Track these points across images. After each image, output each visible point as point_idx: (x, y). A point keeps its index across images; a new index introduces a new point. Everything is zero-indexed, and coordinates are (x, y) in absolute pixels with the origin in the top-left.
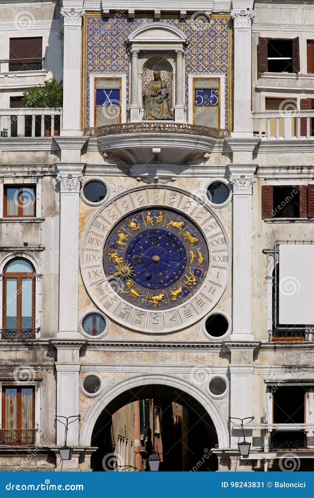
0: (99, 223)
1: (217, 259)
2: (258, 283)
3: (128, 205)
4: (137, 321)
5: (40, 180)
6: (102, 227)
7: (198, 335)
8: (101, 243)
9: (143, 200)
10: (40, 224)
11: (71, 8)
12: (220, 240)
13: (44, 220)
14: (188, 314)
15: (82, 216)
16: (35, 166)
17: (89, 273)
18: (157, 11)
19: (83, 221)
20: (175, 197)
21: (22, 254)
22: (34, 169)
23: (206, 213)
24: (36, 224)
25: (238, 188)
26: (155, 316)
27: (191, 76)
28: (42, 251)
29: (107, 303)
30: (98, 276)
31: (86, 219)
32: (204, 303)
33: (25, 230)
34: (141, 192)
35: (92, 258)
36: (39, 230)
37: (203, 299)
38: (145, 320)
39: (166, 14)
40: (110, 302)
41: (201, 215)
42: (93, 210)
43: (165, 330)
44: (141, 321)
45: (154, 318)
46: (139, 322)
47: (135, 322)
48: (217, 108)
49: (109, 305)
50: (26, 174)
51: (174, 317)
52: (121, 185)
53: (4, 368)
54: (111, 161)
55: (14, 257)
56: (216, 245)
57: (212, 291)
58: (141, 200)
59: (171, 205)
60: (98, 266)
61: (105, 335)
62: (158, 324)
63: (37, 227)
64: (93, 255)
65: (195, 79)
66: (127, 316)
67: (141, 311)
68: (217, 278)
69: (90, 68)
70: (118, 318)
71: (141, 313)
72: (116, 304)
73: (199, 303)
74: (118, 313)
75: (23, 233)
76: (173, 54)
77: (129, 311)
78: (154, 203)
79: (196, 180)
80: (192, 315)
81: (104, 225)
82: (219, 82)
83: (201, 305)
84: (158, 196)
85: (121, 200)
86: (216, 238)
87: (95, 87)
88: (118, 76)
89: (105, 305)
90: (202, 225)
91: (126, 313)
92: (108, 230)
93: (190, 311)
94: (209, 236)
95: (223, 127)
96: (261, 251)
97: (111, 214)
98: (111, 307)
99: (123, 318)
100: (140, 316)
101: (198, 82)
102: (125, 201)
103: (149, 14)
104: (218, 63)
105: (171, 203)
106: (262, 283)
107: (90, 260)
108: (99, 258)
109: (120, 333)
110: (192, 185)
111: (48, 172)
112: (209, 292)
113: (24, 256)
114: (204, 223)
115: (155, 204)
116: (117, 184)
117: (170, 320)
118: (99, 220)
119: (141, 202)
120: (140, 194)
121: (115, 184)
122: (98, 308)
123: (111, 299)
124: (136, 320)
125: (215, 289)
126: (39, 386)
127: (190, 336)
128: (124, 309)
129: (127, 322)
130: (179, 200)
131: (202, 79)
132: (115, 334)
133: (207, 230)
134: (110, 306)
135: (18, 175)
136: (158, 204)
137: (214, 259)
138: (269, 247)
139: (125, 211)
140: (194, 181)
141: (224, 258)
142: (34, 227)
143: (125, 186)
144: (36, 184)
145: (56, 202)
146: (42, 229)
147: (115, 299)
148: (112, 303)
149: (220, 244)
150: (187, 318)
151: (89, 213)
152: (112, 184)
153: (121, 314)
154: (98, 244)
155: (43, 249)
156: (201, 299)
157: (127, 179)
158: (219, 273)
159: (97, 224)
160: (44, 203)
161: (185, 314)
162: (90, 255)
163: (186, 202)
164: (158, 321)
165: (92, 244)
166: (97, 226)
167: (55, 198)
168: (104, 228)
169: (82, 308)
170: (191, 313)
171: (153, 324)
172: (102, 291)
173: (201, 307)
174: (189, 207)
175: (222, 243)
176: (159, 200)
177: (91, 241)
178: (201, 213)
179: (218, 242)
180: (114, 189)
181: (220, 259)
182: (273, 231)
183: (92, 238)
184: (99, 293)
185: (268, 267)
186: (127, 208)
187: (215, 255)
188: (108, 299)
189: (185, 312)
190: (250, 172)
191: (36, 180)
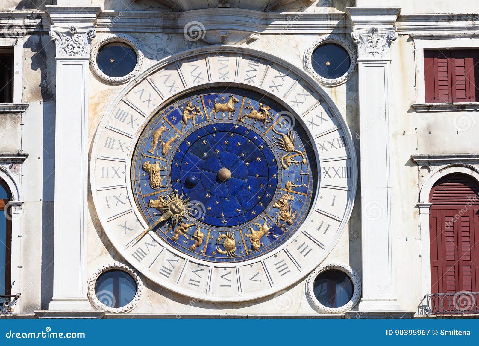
0: (123, 112)
1: (332, 172)
3: (175, 82)
4: (191, 282)
5: (20, 40)
6: (128, 119)
7: (300, 306)
8: (127, 148)
9: (201, 73)
10: (19, 115)
13: (26, 108)
14: (282, 270)
15: (96, 100)
17: (106, 198)
19: (95, 109)
20: (256, 67)
22: (10, 21)
23: (310, 95)
24: (13, 115)
26: (225, 272)
28: (23, 160)
29: (139, 250)
30: (123, 203)
31: (101, 106)
32: (311, 249)
34: (198, 60)
35: (112, 173)
36: (19, 125)
37: (310, 243)
38: (206, 279)
40: (144, 248)
41: (302, 99)
42: (112, 91)
43: (243, 298)
44: (199, 282)
45: (221, 277)
46: (193, 283)
47: (189, 283)
49: (143, 254)
51: (258, 273)
52: (162, 47)
54: (144, 7)
56: (329, 149)
57: (323, 229)
58: (196, 73)
59: (249, 82)
60: (123, 186)
61: (136, 305)
62: (230, 286)
63: (15, 121)
64: (113, 168)
66: (173, 272)
70: (160, 276)
71: (199, 269)
72: (153, 252)
73: (301, 249)
74: (159, 267)
77: (177, 264)
78: (219, 78)
79: (293, 39)
80: (289, 271)
81: (132, 116)
84: (227, 66)
85: (162, 74)
89: (135, 255)
90: (305, 114)
91: (171, 268)
92: (140, 125)
93: (285, 264)
94: (317, 133)
96: (407, 158)
97: (145, 97)
98: (146, 257)
99: (168, 277)
100: (198, 273)
102: (170, 76)
105: (250, 78)
106: (411, 215)
107: (107, 177)
108: (123, 172)
109: (162, 302)
110: (285, 46)
112: (318, 230)
114: (308, 111)
115: (221, 80)
116: (154, 47)
117: (251, 279)
118: (124, 107)
119: (197, 77)
120: (194, 63)
122: (122, 259)
123: (146, 243)
124: (190, 280)
125: (329, 226)
128: (168, 260)
129: (174, 283)
130: (263, 73)
132: (152, 304)
133: (313, 123)
134: (144, 257)
136: (226, 80)
137: (327, 173)
138: (422, 152)
139: (170, 92)
140: (289, 41)
141: (342, 171)
142: (9, 121)
143: (168, 50)
144: (12, 48)
145: (47, 78)
146: (23, 124)
147: (153, 243)
148: (147, 252)
149: (335, 147)
150: (282, 275)
151: (106, 96)
152: (146, 45)
153: (164, 269)
154: (122, 150)
155: (25, 158)
156: (304, 243)
157: (172, 37)
158: (335, 196)
159: (120, 115)
160: (27, 80)
161: (277, 268)
162: (108, 168)
163: (276, 77)
164: (230, 281)
165: (112, 148)
166: (119, 119)
167: (46, 71)
168: (132, 122)
169: (94, 259)
170: (287, 268)
171: (220, 286)
172: (129, 229)
173: (305, 256)
174: (281, 85)
175: (340, 146)
176: (228, 73)
177: (109, 144)
178: (302, 95)
179: (332, 144)
180: (150, 54)
181: (337, 173)
182: (427, 124)
183: (111, 138)
184: (125, 233)
185: (420, 186)
186: (172, 87)
187: (327, 165)
188: (140, 244)
189: (277, 266)
190: (387, 22)
191: (12, 40)
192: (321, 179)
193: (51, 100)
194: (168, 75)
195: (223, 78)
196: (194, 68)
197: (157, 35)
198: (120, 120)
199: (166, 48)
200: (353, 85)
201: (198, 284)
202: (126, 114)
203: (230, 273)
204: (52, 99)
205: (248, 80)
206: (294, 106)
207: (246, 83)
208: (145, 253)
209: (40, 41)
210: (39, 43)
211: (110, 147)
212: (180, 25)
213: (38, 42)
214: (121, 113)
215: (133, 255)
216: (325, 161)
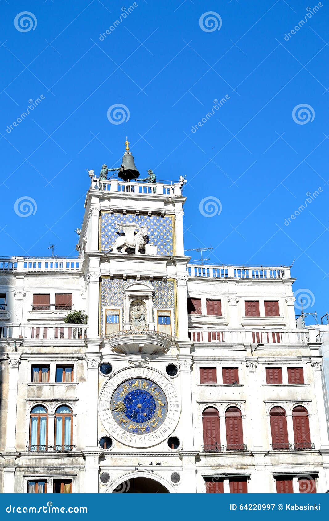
1: (173, 406)
2: (195, 419)
3: (124, 376)
5: (76, 362)
6: (110, 388)
7: (164, 449)
10: (76, 386)
11: (94, 272)
12: (174, 395)
13: (78, 384)
16: (73, 354)
17: (103, 413)
18: (138, 276)
20: (149, 372)
21: (66, 402)
22: (73, 356)
23: (166, 381)
24: (74, 386)
25: (182, 367)
26: (140, 438)
27: (156, 309)
28: (77, 401)
29: (113, 430)
30: (108, 415)
31: (101, 384)
32: (167, 430)
33: (67, 390)
34: (131, 369)
36: (76, 389)
37: (166, 428)
38: (134, 440)
39: (142, 278)
40: (115, 430)
42: (105, 379)
43: (147, 446)
46: (131, 441)
48: (170, 326)
50: (68, 359)
51: (150, 438)
52: (120, 365)
53: (55, 469)
55: (61, 404)
58: (131, 374)
59: (147, 377)
60: (108, 409)
61: (113, 448)
62: (142, 442)
63: (74, 388)
65: (158, 311)
66: (124, 438)
67: (133, 435)
68: (172, 416)
69: (103, 304)
70: (119, 439)
72: (118, 431)
73: (163, 430)
74: (119, 436)
75: (66, 391)
76: (147, 298)
77: (125, 435)
78: (138, 375)
79: (161, 363)
80: (160, 437)
82: (170, 313)
83: (165, 431)
84: (140, 371)
85: (120, 373)
86: (172, 395)
87: (106, 314)
88: (118, 308)
90: (164, 387)
92: (113, 390)
93: (159, 435)
94: (168, 393)
95: (173, 335)
96: (196, 401)
97: (115, 381)
99: (122, 439)
100: (132, 438)
101: (160, 312)
102: (123, 374)
103: (134, 277)
104: (169, 303)
105: (147, 375)
107: (103, 406)
108: (108, 405)
109: (120, 447)
111: (80, 358)
112: (169, 424)
113: (67, 404)
117: (148, 440)
118: (108, 384)
121: (117, 365)
122: (108, 433)
124: (129, 440)
125: (172, 423)
126: (74, 479)
128: (122, 434)
129: (124, 440)
130: (151, 374)
131: (162, 311)
132: (118, 448)
133: (167, 390)
134: (115, 432)
135: (64, 359)
136: (140, 376)
137: (171, 406)
138: (200, 399)
139: (123, 379)
140: (159, 364)
141: (176, 405)
142: (72, 388)
143: (122, 366)
144: (74, 364)
145: (84, 374)
147: (118, 428)
150: (158, 439)
152: (115, 364)
153: (121, 436)
154: (108, 397)
157: (123, 362)
158: (174, 413)
160: (78, 375)
162: (104, 403)
163: (155, 375)
164: (142, 440)
167: (84, 372)
169: (99, 433)
171: (139, 442)
172: (110, 423)
174: (157, 378)
175: (175, 397)
176: (141, 373)
177: (104, 396)
178: (163, 381)
179: (173, 397)
180: (117, 367)
182: (202, 391)
183: (104, 394)
184: (109, 425)
185: (200, 410)
187: (171, 403)
188: (114, 428)
189: (157, 436)
190: (189, 359)
191: (74, 362)
192: (169, 408)
193: (85, 382)
196: (130, 372)
197: (119, 361)
198: (107, 388)
200: (178, 378)
202: (109, 386)
206: (161, 384)
212: (126, 358)
213: (81, 363)
214: (107, 386)
215: (112, 432)
216: (170, 402)
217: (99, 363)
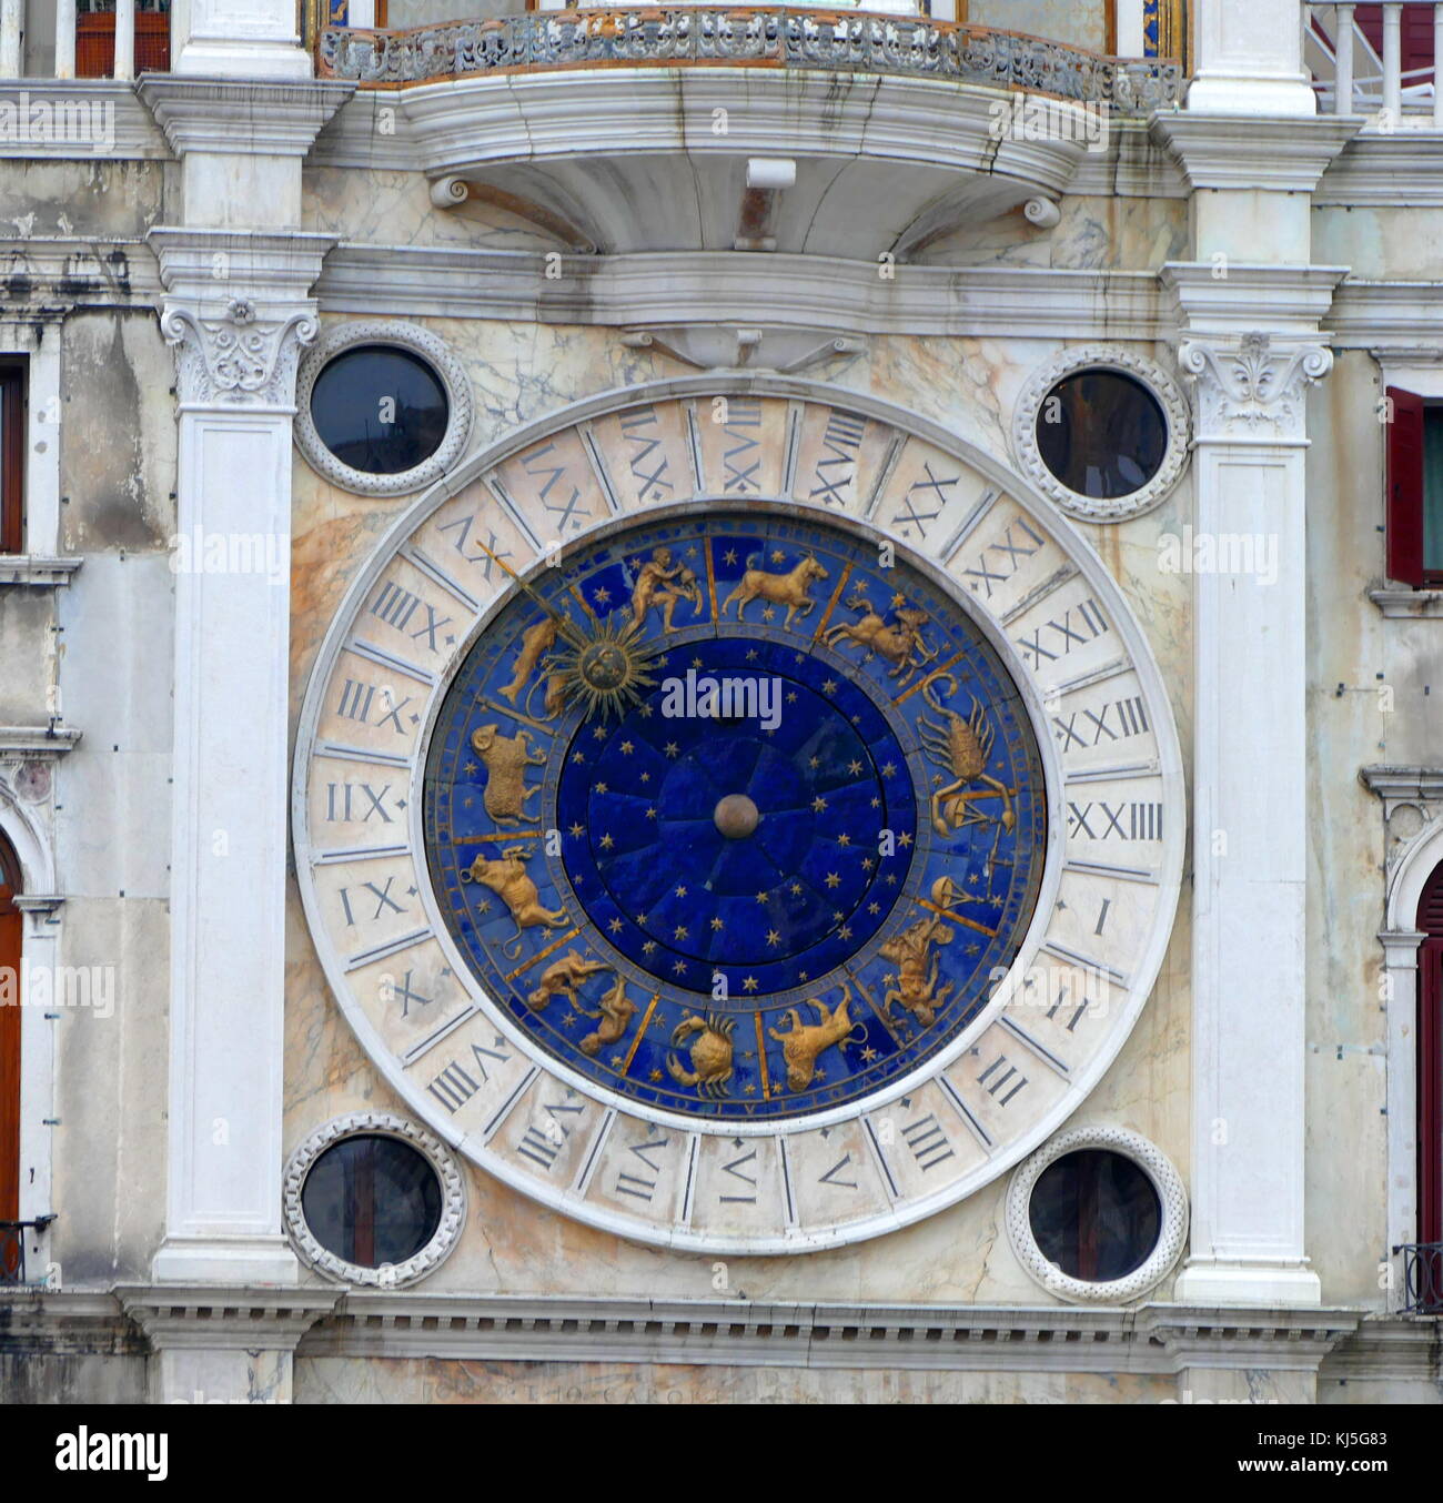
0: (403, 595)
1: (1098, 821)
2: (1332, 964)
4: (626, 1184)
5: (52, 334)
6: (418, 620)
7: (986, 1272)
8: (415, 719)
9: (664, 466)
10: (49, 597)
12: (1113, 712)
13: (75, 571)
14: (929, 1148)
15: (309, 548)
17: (343, 892)
19: (307, 581)
20: (850, 451)
22: (19, 268)
23: (1031, 553)
24: (28, 598)
25: (1224, 406)
26: (737, 1154)
28: (61, 754)
29: (452, 1071)
30: (398, 910)
31: (328, 573)
32: (1024, 1082)
34: (653, 420)
35: (361, 804)
36: (47, 631)
37: (1020, 1060)
38: (675, 1179)
40: (469, 1065)
41: (1003, 564)
42: (368, 521)
43: (797, 1242)
44: (652, 1185)
45: (725, 1169)
46: (633, 1187)
47: (619, 1189)
49: (464, 1084)
51: (847, 1159)
52: (535, 373)
54: (476, 228)
56: (1089, 740)
58: (650, 464)
59: (827, 500)
60: (398, 852)
61: (443, 1263)
62: (752, 1200)
63: (33, 618)
64: (366, 788)
66: (566, 1151)
67: (653, 1126)
68: (1099, 932)
70: (520, 1163)
71: (650, 1139)
72: (500, 1080)
73: (990, 1082)
74: (516, 1134)
77: (580, 1122)
78: (727, 486)
79: (977, 355)
80: (951, 1153)
81: (431, 610)
83: (1001, 1093)
84: (753, 444)
85: (532, 465)
86: (1093, 700)
89: (437, 1087)
90: (1011, 617)
91: (560, 1138)
92: (460, 641)
93: (937, 1129)
94: (1051, 684)
95: (1131, 41)
96: (1352, 777)
97: (476, 545)
98: (478, 1097)
99: (548, 1165)
100: (648, 1153)
102: (559, 471)
105: (830, 488)
106: (1357, 970)
107: (347, 818)
108: (402, 804)
109: (526, 1250)
110: (950, 380)
111: (97, 285)
114: (1024, 608)
115: (733, 493)
116: (508, 371)
117: (824, 1179)
118: (406, 579)
119: (652, 480)
120: (644, 430)
121: (498, 368)
122: (396, 1101)
123: (476, 1049)
124: (622, 1177)
127: (942, 1276)
128: (549, 1108)
129: (567, 1187)
130: (873, 472)
132: (496, 1259)
133: (1037, 650)
134: (468, 1095)
136: (752, 493)
137: (1082, 821)
138: (1398, 757)
139: (561, 527)
140: (962, 362)
141: (1134, 816)
142: (11, 616)
143: (557, 382)
144: (25, 358)
145: (144, 467)
146: (61, 630)
147: (497, 1050)
148: (477, 1077)
149: (1110, 734)
150: (925, 1167)
151: (343, 538)
152: (482, 365)
153: (532, 1137)
154: (397, 724)
155: (69, 747)
156: (1002, 1059)
157: (568, 339)
158: (1106, 903)
159: (390, 605)
160: (75, 474)
161: (911, 1144)
162: (348, 787)
163: (916, 486)
164: (754, 1182)
165: (363, 719)
166: (389, 617)
167: (139, 443)
168: (432, 628)
169: (302, 1100)
170: (944, 1142)
171: (723, 1199)
172: (418, 999)
173: (1003, 1103)
174: (935, 516)
175: (1126, 729)
176: (757, 466)
177: (354, 706)
178: (1004, 549)
179: (1100, 725)
180: (494, 395)
181: (1114, 821)
182: (1418, 661)
183: (360, 686)
184: (406, 1013)
185: (1391, 875)
186: (567, 512)
187: (1082, 796)
188: (458, 1050)
189: (912, 1136)
190: (1301, 315)
191: (26, 333)
192: (1064, 842)
193: (156, 548)
194: (552, 470)
195: (738, 484)
196: (642, 447)
197: (519, 328)
198: (392, 622)
199: (550, 376)
200: (1174, 521)
201: (646, 1190)
202: (412, 600)
203: (753, 1156)
204: (158, 542)
205: (824, 495)
206: (975, 587)
207: (817, 502)
208: (471, 1082)
209: (119, 337)
210: (114, 346)
211: (358, 715)
212: (597, 299)
213: (112, 341)
214: (393, 599)
215: (431, 1088)
216: (1076, 779)
217: (305, 355)
